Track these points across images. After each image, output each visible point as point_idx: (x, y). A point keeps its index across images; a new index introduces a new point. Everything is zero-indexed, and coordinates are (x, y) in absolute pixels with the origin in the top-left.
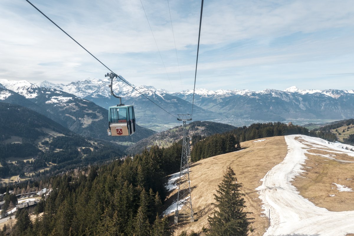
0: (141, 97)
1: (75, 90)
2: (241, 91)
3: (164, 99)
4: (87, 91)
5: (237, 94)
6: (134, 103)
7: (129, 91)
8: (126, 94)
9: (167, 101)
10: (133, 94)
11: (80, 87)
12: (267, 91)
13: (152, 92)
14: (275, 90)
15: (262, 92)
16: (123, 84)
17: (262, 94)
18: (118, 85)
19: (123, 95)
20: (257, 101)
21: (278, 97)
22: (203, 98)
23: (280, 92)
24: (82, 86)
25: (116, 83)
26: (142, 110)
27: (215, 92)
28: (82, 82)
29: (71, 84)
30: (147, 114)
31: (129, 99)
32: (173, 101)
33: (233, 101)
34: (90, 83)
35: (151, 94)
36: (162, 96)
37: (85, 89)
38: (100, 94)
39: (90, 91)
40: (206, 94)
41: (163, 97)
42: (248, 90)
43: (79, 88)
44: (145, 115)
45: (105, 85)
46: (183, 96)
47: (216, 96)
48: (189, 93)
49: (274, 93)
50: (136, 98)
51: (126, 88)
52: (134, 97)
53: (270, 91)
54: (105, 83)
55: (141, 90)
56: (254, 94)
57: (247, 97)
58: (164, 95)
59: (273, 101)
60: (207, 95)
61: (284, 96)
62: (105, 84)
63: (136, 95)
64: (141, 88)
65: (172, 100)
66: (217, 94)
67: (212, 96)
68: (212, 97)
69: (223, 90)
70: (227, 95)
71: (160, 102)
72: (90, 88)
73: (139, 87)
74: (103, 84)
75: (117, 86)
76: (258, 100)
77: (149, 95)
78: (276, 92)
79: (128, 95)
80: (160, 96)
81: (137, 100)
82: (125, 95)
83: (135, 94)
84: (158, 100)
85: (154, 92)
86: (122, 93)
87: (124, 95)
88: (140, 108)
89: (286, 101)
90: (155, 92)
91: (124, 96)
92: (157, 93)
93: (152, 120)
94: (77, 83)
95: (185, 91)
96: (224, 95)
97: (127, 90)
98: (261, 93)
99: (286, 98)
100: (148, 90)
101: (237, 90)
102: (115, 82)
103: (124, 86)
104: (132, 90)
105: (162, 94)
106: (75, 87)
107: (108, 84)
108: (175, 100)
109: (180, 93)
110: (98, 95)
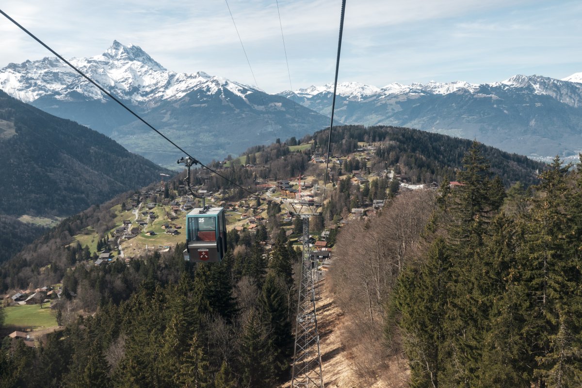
0: (187, 99)
1: (19, 85)
2: (447, 86)
3: (248, 102)
4: (48, 86)
5: (437, 92)
6: (169, 113)
7: (159, 85)
8: (152, 91)
9: (256, 107)
10: (169, 93)
11: (30, 75)
12: (519, 79)
13: (217, 84)
14: (542, 77)
15: (506, 82)
16: (142, 67)
17: (507, 88)
18: (131, 69)
19: (142, 96)
20: (495, 106)
21: (549, 95)
22: (350, 102)
23: (555, 82)
24: (35, 74)
25: (124, 64)
26: (189, 132)
27: (382, 89)
28: (36, 64)
29: (6, 68)
30: (201, 142)
31: (159, 104)
32: (272, 106)
33: (430, 107)
34: (56, 66)
35: (214, 89)
36: (243, 96)
37: (45, 81)
38: (79, 90)
39: (57, 86)
40: (359, 95)
41: (245, 97)
42: (465, 82)
43: (28, 79)
44: (197, 144)
45: (95, 71)
46: (302, 99)
47: (384, 96)
48: (315, 93)
49: (538, 86)
50: (176, 101)
51: (152, 76)
52: (171, 100)
53: (526, 80)
54: (95, 64)
55: (192, 83)
56: (484, 89)
57: (467, 96)
58: (249, 92)
59: (538, 105)
60: (362, 95)
61: (564, 91)
62: (96, 67)
63: (177, 95)
64: (191, 77)
65: (270, 105)
66: (387, 93)
67: (375, 97)
68: (375, 100)
69: (400, 86)
70: (414, 94)
71: (237, 111)
72: (56, 77)
73: (186, 75)
74: (90, 67)
75: (126, 71)
76: (498, 102)
77: (208, 93)
78: (545, 82)
79: (157, 95)
80: (239, 94)
81: (176, 106)
82: (149, 96)
83: (175, 93)
84: (232, 105)
85: (222, 86)
86: (141, 90)
87: (146, 94)
88: (186, 126)
89: (571, 105)
90: (227, 84)
91: (145, 98)
92: (232, 88)
93: (213, 155)
94: (24, 65)
95: (306, 90)
96: (407, 94)
97: (154, 81)
98: (504, 87)
99: (571, 97)
100: (207, 82)
101: (438, 84)
102: (123, 62)
103: (146, 72)
104: (166, 82)
105: (244, 91)
106: (19, 75)
107: (102, 66)
108: (280, 104)
109: (294, 93)
110: (74, 94)
